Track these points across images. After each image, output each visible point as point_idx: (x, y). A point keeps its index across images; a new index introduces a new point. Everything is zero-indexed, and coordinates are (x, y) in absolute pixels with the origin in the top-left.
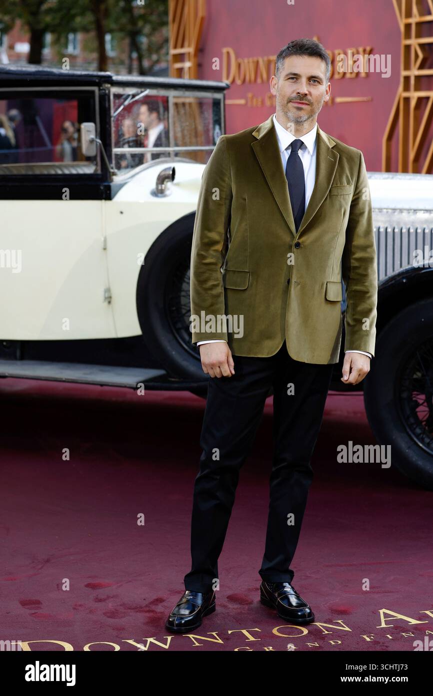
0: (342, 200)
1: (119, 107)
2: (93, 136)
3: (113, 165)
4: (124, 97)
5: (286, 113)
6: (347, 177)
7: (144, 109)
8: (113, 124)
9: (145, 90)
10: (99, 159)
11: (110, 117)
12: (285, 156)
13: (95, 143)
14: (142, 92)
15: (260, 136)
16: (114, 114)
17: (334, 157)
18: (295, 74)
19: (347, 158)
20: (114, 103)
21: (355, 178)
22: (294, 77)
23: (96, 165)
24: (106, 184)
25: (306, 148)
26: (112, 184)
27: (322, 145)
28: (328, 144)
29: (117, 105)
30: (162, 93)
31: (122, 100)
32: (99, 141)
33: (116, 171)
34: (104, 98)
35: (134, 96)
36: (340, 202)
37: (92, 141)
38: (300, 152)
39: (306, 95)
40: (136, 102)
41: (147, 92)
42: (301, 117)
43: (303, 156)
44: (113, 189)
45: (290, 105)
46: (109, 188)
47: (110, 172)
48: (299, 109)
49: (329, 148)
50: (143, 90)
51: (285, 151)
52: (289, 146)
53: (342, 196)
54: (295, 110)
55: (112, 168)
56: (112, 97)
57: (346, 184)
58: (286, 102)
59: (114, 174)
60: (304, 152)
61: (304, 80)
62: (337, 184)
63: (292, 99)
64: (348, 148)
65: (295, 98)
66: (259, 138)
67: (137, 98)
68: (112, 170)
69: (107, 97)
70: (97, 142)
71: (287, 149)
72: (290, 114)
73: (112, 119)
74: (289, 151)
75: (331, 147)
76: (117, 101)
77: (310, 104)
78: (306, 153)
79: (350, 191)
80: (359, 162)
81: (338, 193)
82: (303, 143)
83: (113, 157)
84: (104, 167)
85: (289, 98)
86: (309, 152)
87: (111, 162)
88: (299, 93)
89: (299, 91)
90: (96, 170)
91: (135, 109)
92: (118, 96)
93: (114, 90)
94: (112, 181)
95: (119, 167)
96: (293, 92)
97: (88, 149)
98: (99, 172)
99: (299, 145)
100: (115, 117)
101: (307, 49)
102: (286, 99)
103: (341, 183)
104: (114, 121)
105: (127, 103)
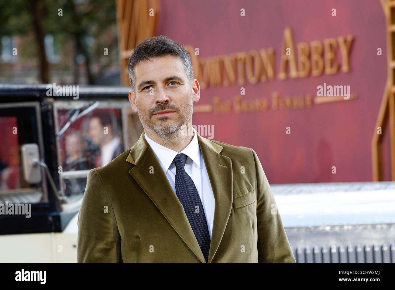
0: (248, 212)
1: (65, 124)
2: (36, 159)
3: (62, 191)
4: (70, 112)
5: (153, 128)
6: (247, 183)
7: (95, 123)
8: (58, 145)
9: (95, 103)
10: (44, 185)
11: (55, 136)
12: (171, 176)
13: (39, 167)
14: (90, 105)
15: (137, 161)
16: (59, 132)
17: (226, 162)
18: (148, 82)
19: (240, 162)
20: (59, 119)
21: (255, 183)
22: (149, 85)
23: (43, 191)
24: (55, 214)
25: (192, 161)
26: (62, 214)
27: (208, 153)
28: (215, 150)
29: (62, 122)
30: (114, 105)
31: (67, 116)
32: (43, 164)
33: (65, 198)
34: (47, 114)
35: (81, 110)
36: (247, 214)
37: (35, 166)
38: (187, 168)
39: (167, 101)
40: (85, 117)
41: (96, 105)
42: (169, 128)
43: (191, 172)
44: (63, 220)
45: (154, 118)
46: (58, 219)
47: (58, 200)
48: (164, 119)
49: (217, 155)
50: (91, 102)
51: (169, 171)
52: (172, 163)
53: (247, 207)
54: (160, 122)
55: (61, 195)
56: (56, 114)
57: (248, 192)
58: (148, 117)
59: (64, 202)
60: (191, 166)
61: (160, 85)
62: (238, 195)
63: (154, 111)
64: (238, 149)
65: (157, 109)
66: (135, 164)
67: (85, 112)
68: (60, 198)
69: (50, 114)
70: (41, 167)
71: (170, 168)
72: (157, 128)
73: (58, 139)
74: (174, 170)
75: (219, 153)
76: (62, 117)
77: (175, 110)
78: (194, 167)
79: (253, 198)
80: (254, 163)
81: (242, 205)
82: (187, 156)
83: (62, 182)
84: (52, 195)
85: (150, 112)
86: (196, 165)
87: (58, 188)
88: (158, 102)
89: (157, 100)
90: (42, 199)
91: (85, 124)
92: (63, 112)
93: (58, 105)
94: (61, 210)
95: (69, 193)
96: (152, 103)
97: (31, 174)
98: (46, 200)
99: (183, 160)
100: (61, 136)
101: (153, 50)
102: (147, 113)
103: (243, 192)
104: (60, 141)
105: (74, 118)
